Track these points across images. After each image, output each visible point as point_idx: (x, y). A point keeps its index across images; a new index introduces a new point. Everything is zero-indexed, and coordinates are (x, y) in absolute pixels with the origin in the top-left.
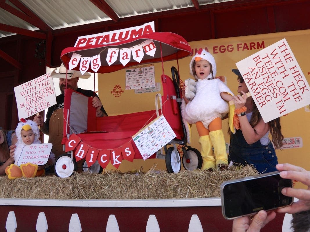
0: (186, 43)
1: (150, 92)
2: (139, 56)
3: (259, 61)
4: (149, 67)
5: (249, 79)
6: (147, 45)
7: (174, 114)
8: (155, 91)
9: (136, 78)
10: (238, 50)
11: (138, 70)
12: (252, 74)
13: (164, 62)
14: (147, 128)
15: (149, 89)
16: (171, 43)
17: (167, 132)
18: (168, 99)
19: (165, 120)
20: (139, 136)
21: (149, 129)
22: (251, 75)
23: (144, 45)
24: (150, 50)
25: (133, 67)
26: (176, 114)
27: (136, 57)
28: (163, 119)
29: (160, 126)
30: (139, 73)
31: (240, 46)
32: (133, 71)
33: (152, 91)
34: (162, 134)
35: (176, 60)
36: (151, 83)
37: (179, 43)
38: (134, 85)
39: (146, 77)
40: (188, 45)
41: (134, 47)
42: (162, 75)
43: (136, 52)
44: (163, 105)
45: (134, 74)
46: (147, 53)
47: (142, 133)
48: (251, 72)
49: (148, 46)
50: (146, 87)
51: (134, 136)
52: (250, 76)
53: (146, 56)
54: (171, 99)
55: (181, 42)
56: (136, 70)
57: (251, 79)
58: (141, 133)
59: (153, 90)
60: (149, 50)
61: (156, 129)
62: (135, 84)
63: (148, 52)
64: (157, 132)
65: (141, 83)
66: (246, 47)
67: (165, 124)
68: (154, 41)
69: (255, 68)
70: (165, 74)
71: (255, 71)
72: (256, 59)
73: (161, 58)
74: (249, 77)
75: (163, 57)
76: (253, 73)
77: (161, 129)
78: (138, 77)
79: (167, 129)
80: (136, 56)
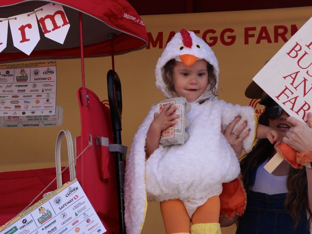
0: (137, 19)
1: (38, 125)
2: (29, 40)
3: (301, 54)
4: (45, 69)
5: (293, 101)
6: (47, 17)
7: (101, 179)
8: (50, 125)
9: (12, 91)
10: (246, 42)
11: (17, 72)
12: (296, 88)
13: (87, 60)
14: (37, 209)
15: (36, 118)
16: (105, 15)
17: (84, 219)
18: (91, 144)
19: (81, 192)
20: (15, 227)
21: (41, 211)
22: (293, 90)
23: (41, 15)
24: (56, 27)
25: (6, 65)
26: (106, 181)
27: (21, 42)
28: (77, 188)
29: (68, 205)
30: (19, 79)
31: (250, 33)
32: (5, 74)
33: (41, 124)
34: (73, 224)
35: (111, 57)
36: (46, 105)
37: (123, 18)
38: (5, 108)
39: (35, 91)
40: (142, 23)
41: (16, 19)
42: (81, 89)
43: (22, 29)
44: (80, 158)
45: (6, 80)
46: (47, 35)
47: (25, 221)
48: (292, 84)
49: (52, 18)
50: (33, 113)
51: (4, 226)
52: (292, 93)
53: (44, 40)
54: (97, 144)
55: (126, 16)
56: (11, 71)
57: (296, 98)
58: (22, 219)
59: (46, 122)
60: (52, 27)
61: (58, 211)
62: (8, 103)
63: (50, 31)
64: (59, 220)
65: (22, 104)
66: (264, 35)
67: (81, 201)
68: (64, 7)
69: (297, 73)
70: (88, 86)
71: (299, 79)
72: (293, 54)
73: (80, 48)
74: (291, 97)
75: (84, 47)
76: (295, 85)
77: (70, 212)
78: (15, 90)
79: (84, 214)
80: (21, 39)
